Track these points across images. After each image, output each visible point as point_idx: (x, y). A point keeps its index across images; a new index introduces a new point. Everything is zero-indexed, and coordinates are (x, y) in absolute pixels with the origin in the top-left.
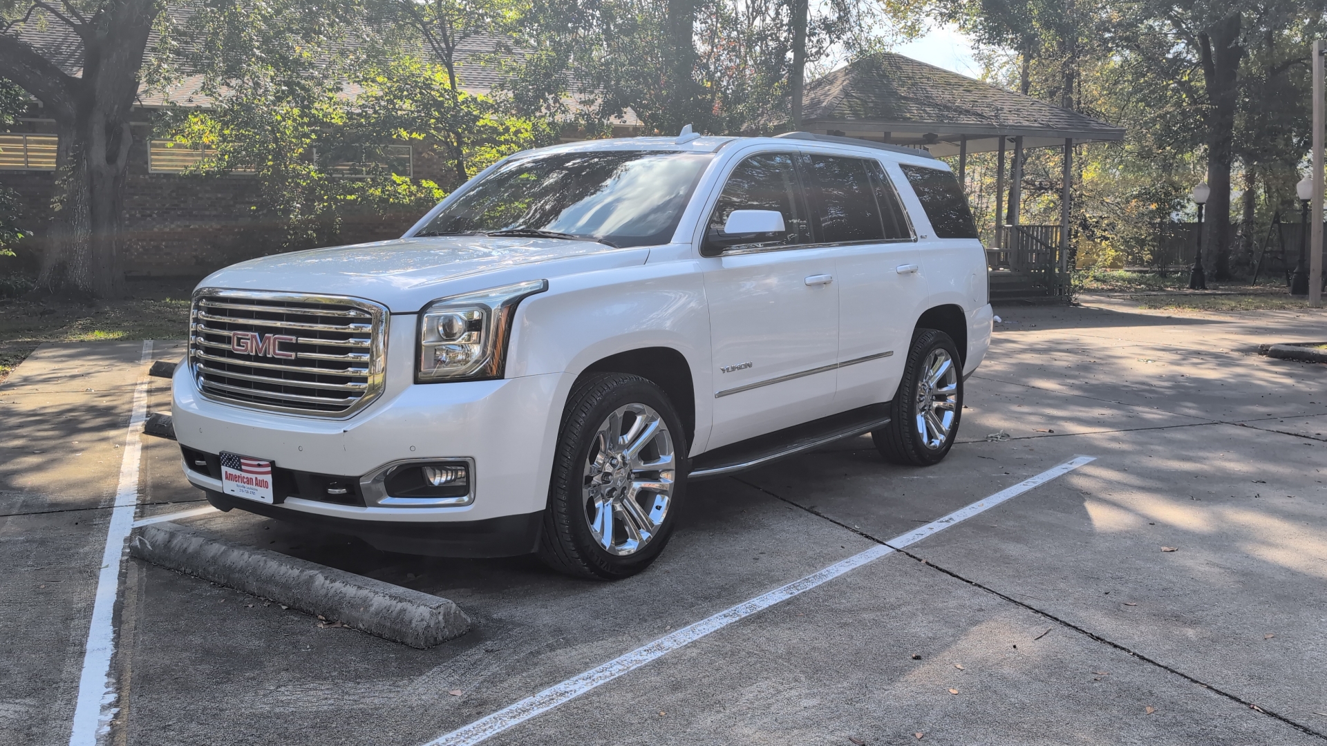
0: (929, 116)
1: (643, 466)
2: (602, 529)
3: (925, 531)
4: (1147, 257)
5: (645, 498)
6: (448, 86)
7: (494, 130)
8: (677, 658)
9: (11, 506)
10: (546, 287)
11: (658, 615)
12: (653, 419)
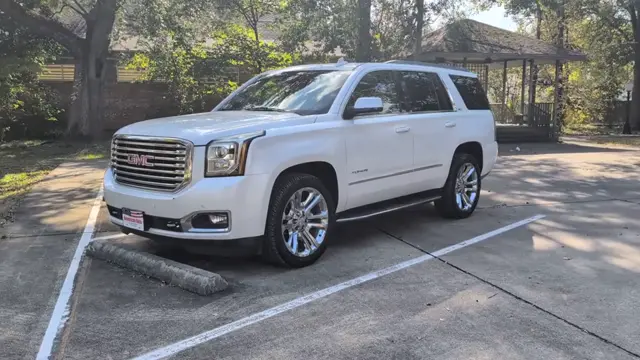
0: (486, 50)
1: (313, 216)
2: (292, 245)
3: (451, 249)
4: (601, 118)
5: (314, 231)
6: (254, 39)
7: (276, 60)
8: (318, 302)
9: (40, 232)
10: (264, 134)
11: (315, 283)
12: (317, 195)
